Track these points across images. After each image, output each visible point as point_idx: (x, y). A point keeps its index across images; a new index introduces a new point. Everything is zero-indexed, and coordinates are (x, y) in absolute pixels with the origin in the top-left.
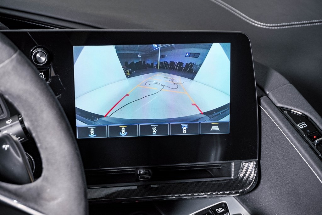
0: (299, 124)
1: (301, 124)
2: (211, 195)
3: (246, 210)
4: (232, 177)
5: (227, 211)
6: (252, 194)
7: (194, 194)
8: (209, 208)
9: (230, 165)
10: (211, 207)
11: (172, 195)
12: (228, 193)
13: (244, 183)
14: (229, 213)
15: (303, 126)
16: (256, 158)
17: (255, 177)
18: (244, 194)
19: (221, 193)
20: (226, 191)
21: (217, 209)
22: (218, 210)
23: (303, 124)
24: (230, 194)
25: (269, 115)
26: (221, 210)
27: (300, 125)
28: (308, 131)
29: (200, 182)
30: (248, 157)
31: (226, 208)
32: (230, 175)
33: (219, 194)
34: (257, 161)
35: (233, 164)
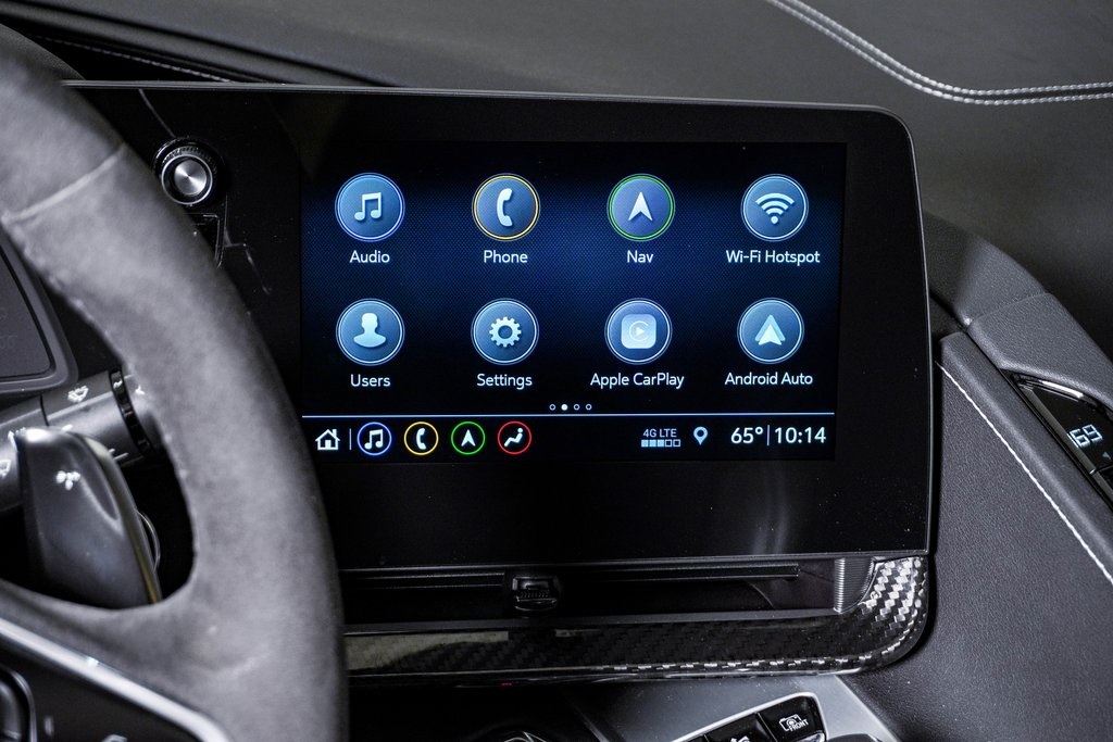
0: (1075, 431)
1: (1082, 433)
2: (763, 670)
3: (885, 724)
4: (839, 610)
5: (816, 725)
6: (903, 671)
7: (706, 665)
8: (755, 715)
9: (830, 565)
10: (761, 712)
11: (631, 666)
12: (821, 662)
13: (880, 632)
14: (824, 732)
15: (1090, 438)
16: (922, 547)
17: (918, 610)
18: (878, 670)
19: (798, 662)
20: (816, 656)
21: (783, 720)
22: (784, 723)
23: (1090, 430)
24: (827, 667)
25: (971, 397)
26: (798, 720)
27: (1077, 435)
28: (1106, 455)
29: (726, 623)
30: (896, 542)
31: (814, 717)
32: (831, 603)
33: (792, 668)
34: (923, 556)
35: (842, 563)
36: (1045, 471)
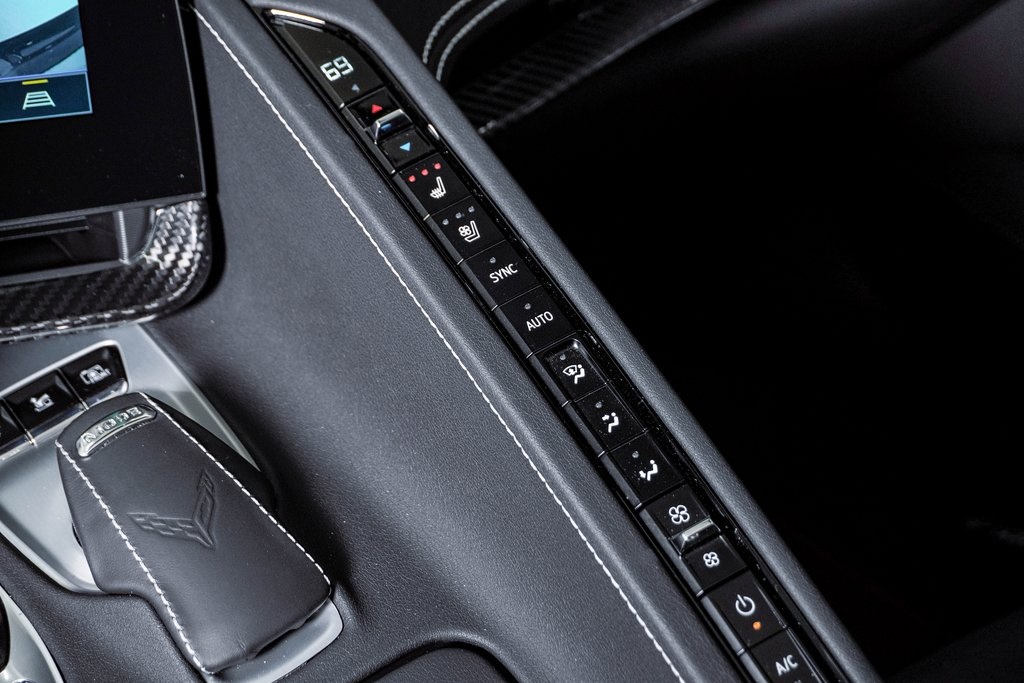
0: (327, 65)
1: (333, 66)
2: (50, 329)
3: (180, 367)
4: (126, 261)
5: (119, 374)
6: (188, 315)
8: (55, 372)
9: (110, 218)
10: (62, 368)
13: (161, 285)
14: (127, 380)
15: (340, 71)
16: (199, 190)
17: (201, 253)
18: (175, 313)
19: (84, 318)
20: (102, 311)
21: (84, 373)
22: (86, 376)
23: (341, 62)
24: (117, 318)
25: (222, 38)
26: (99, 371)
27: (327, 69)
28: (355, 88)
30: (172, 189)
31: (116, 366)
32: (116, 254)
33: (79, 325)
34: (202, 200)
35: (121, 214)
36: (292, 112)
